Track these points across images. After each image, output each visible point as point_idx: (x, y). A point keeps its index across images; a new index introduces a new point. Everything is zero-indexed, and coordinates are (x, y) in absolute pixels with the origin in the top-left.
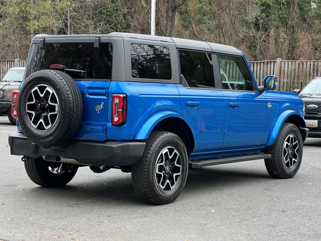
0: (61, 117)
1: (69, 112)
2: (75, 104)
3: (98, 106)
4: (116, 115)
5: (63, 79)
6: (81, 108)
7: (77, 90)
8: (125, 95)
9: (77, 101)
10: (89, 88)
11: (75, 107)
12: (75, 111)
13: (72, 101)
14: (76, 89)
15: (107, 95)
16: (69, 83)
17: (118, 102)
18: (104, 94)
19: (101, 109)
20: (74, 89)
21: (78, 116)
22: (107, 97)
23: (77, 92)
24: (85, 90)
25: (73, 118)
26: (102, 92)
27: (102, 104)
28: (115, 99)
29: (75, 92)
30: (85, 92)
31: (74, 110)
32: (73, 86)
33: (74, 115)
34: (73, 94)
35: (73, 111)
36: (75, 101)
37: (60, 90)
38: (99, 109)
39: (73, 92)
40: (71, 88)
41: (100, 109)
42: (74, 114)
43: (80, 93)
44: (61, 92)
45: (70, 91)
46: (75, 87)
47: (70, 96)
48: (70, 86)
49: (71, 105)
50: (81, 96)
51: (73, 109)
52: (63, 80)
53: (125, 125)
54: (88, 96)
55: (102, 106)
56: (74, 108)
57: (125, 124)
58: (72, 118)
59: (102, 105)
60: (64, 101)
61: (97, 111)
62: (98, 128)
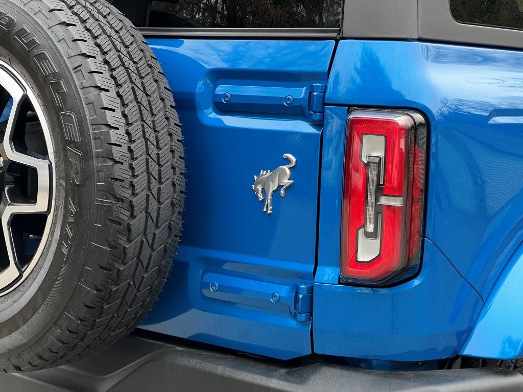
0: (63, 236)
1: (108, 209)
2: (139, 165)
3: (265, 174)
4: (370, 228)
5: (80, 26)
6: (174, 185)
7: (151, 87)
8: (419, 118)
9: (153, 149)
10: (220, 75)
11: (140, 182)
12: (139, 201)
13: (124, 149)
14: (148, 81)
15: (317, 116)
16: (107, 46)
17: (381, 154)
18: (301, 107)
19: (280, 187)
20: (138, 82)
21: (157, 227)
22: (319, 124)
23: (155, 97)
24: (200, 86)
25: (129, 240)
26: (287, 99)
27: (288, 161)
28: (366, 138)
29: (140, 94)
30: (197, 98)
31: (134, 194)
32: (132, 66)
33: (137, 224)
34: (132, 109)
35: (126, 205)
36: (139, 146)
37: (57, 86)
38: (273, 187)
39: (129, 97)
40: (120, 73)
41: (276, 192)
42: (132, 216)
43: (171, 101)
44: (63, 95)
45: (113, 93)
46: (145, 70)
47: (113, 118)
48: (115, 62)
49: (121, 171)
50: (175, 116)
51: (127, 194)
52: (77, 31)
53: (416, 282)
54: (213, 115)
55: (288, 171)
56: (132, 185)
57: (415, 276)
58: (123, 241)
59: (286, 168)
60: (77, 146)
61: (261, 197)
62: (266, 288)
